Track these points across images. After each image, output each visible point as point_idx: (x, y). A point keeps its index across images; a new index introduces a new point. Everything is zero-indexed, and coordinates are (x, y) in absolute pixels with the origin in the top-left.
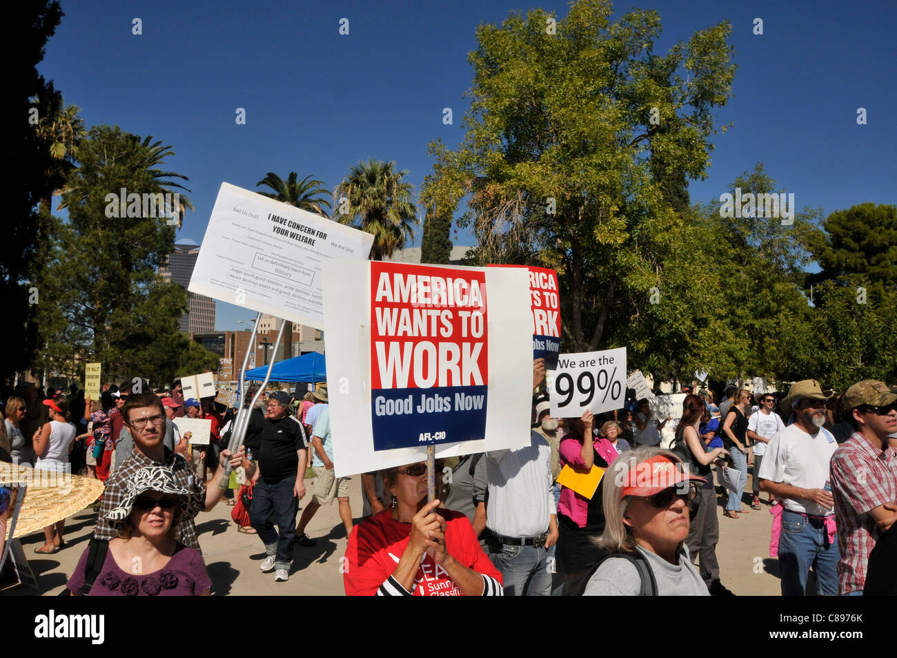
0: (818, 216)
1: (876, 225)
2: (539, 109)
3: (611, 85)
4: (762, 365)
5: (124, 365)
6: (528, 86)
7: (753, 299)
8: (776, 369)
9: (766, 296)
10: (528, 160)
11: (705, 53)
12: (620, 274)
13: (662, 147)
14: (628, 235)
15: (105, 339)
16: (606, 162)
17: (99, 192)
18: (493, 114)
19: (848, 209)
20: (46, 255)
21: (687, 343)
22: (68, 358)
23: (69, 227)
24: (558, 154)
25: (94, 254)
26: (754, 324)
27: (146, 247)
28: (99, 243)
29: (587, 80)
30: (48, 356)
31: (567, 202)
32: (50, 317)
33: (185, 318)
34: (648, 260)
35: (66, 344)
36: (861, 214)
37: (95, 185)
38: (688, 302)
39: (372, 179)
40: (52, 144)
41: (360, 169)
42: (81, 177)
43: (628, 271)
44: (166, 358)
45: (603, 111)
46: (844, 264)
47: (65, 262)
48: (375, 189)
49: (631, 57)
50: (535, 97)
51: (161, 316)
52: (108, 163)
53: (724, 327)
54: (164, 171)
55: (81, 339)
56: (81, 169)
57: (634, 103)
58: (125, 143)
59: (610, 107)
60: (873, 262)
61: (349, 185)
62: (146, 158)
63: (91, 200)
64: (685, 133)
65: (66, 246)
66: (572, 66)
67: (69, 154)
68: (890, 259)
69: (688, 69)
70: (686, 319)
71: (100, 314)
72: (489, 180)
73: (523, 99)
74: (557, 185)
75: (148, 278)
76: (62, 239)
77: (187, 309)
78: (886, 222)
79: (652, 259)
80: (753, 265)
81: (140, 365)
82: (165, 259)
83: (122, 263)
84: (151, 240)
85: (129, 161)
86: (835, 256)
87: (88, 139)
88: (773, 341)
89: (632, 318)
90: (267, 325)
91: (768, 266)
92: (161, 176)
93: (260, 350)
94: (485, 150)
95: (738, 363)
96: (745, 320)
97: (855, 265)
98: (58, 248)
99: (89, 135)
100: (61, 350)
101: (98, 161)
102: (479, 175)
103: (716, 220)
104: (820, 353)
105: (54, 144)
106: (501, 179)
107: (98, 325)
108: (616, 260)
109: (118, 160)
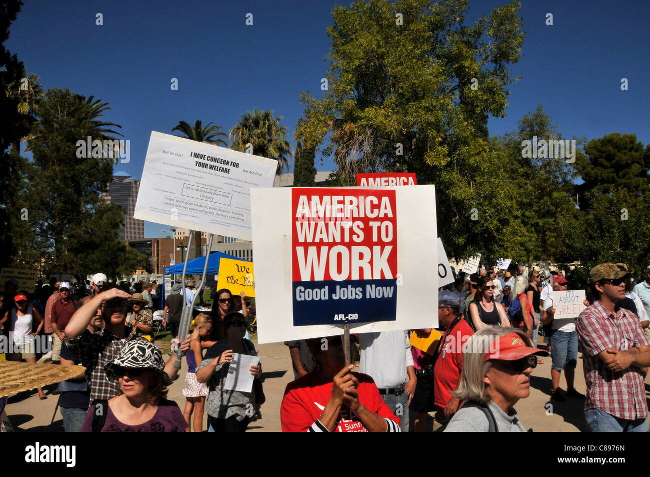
0: (583, 143)
1: (621, 149)
2: (381, 67)
3: (433, 49)
4: (544, 252)
5: (79, 265)
6: (372, 51)
7: (537, 204)
8: (554, 255)
9: (547, 202)
10: (373, 105)
11: (501, 24)
12: (444, 187)
13: (473, 94)
14: (449, 159)
15: (63, 247)
16: (432, 105)
17: (55, 138)
18: (347, 72)
19: (602, 137)
20: (17, 185)
21: (494, 237)
22: (36, 261)
23: (33, 164)
24: (396, 100)
25: (53, 184)
26: (539, 223)
27: (92, 178)
28: (57, 175)
29: (416, 45)
30: (21, 261)
31: (403, 135)
32: (22, 231)
33: (122, 230)
34: (464, 177)
35: (34, 251)
36: (612, 141)
37: (52, 133)
38: (494, 207)
39: (256, 123)
40: (19, 103)
41: (248, 116)
42: (42, 127)
43: (450, 185)
44: (109, 259)
45: (428, 68)
46: (600, 178)
47: (31, 190)
48: (259, 131)
49: (447, 28)
50: (378, 59)
51: (104, 228)
52: (61, 116)
53: (520, 225)
54: (103, 121)
55: (45, 247)
56: (41, 121)
57: (450, 62)
58: (73, 101)
59: (434, 65)
60: (620, 176)
61: (240, 128)
62: (90, 113)
63: (50, 144)
64: (488, 83)
65: (31, 179)
66: (404, 35)
67: (32, 110)
68: (633, 173)
69: (490, 36)
70: (493, 219)
71: (59, 228)
72: (346, 121)
73: (369, 61)
74: (396, 123)
75: (94, 201)
76: (29, 174)
77: (124, 223)
78: (629, 147)
79: (467, 177)
80: (537, 179)
81: (90, 265)
82: (106, 186)
83: (74, 190)
84: (96, 173)
85: (77, 114)
86: (594, 172)
87: (46, 99)
88: (552, 234)
89: (453, 220)
90: (182, 233)
91: (547, 180)
92: (102, 125)
93: (179, 251)
94: (342, 99)
95: (528, 251)
96: (532, 220)
97: (608, 178)
98: (26, 180)
99: (47, 96)
100: (30, 255)
101: (53, 115)
102: (338, 118)
103: (510, 148)
104: (590, 242)
105: (20, 104)
106: (354, 120)
107: (58, 237)
108: (441, 177)
109: (69, 114)
